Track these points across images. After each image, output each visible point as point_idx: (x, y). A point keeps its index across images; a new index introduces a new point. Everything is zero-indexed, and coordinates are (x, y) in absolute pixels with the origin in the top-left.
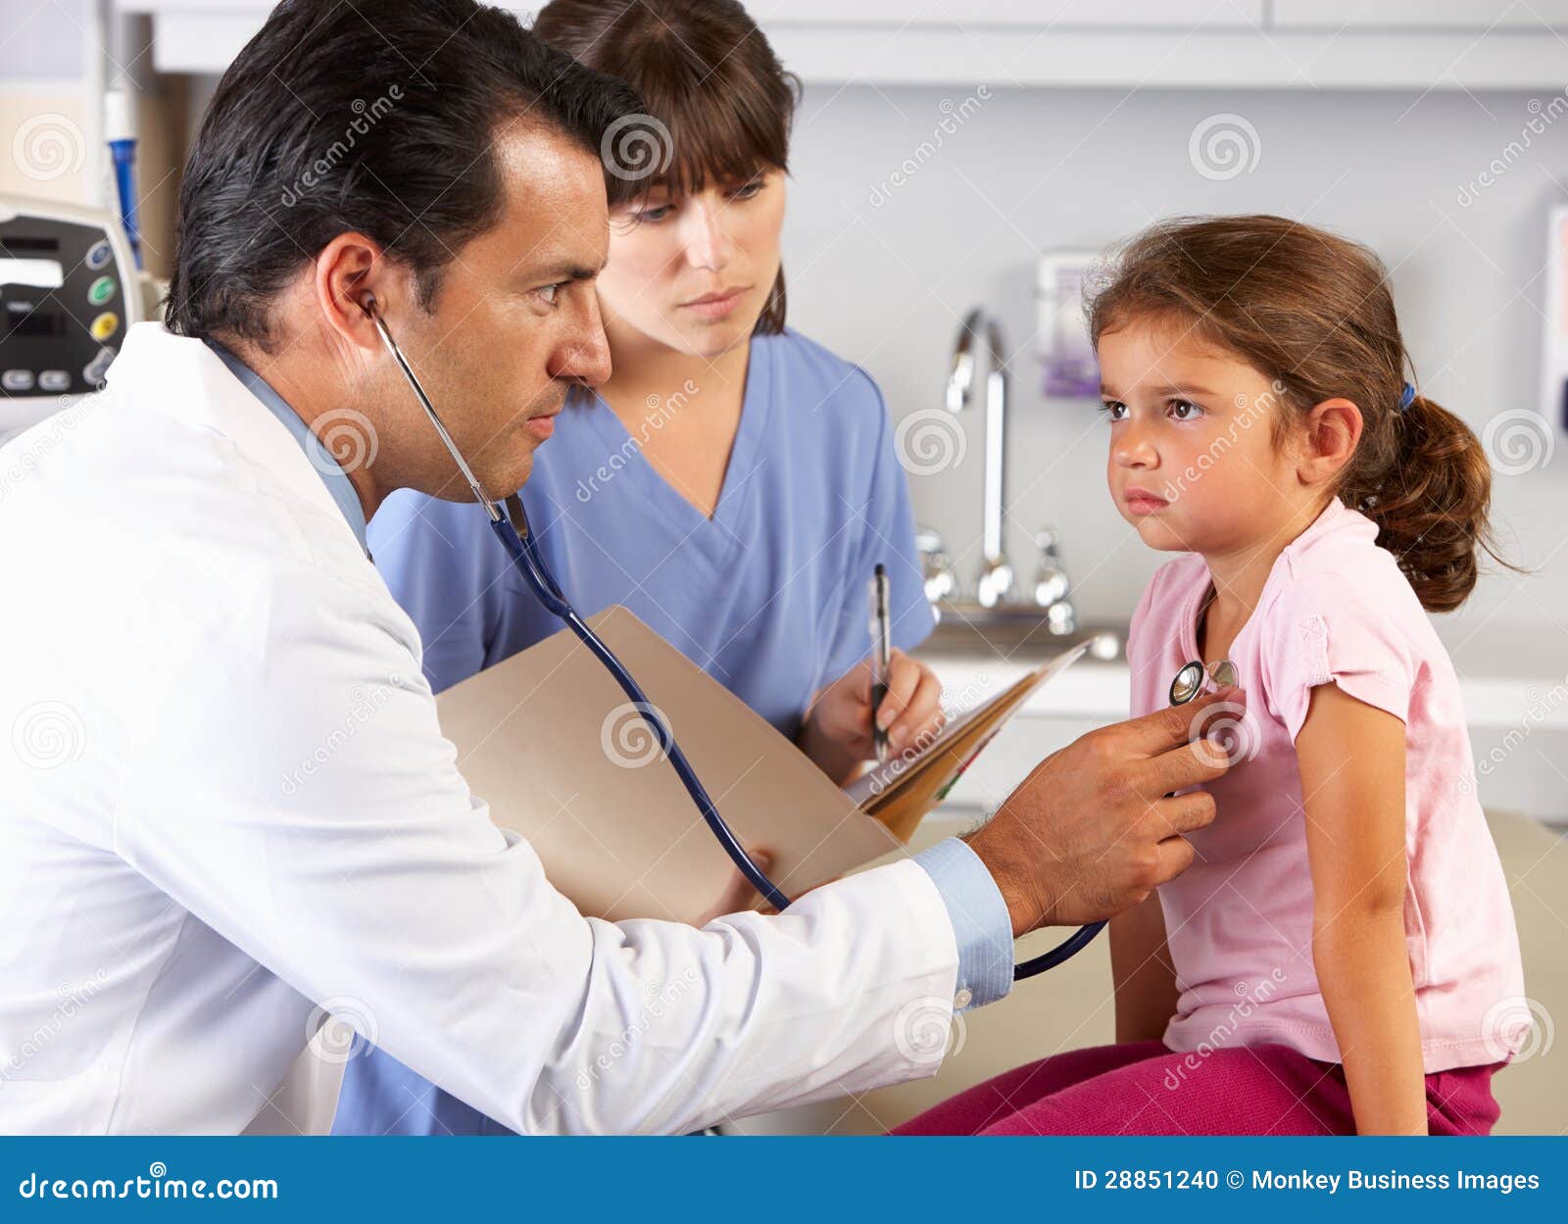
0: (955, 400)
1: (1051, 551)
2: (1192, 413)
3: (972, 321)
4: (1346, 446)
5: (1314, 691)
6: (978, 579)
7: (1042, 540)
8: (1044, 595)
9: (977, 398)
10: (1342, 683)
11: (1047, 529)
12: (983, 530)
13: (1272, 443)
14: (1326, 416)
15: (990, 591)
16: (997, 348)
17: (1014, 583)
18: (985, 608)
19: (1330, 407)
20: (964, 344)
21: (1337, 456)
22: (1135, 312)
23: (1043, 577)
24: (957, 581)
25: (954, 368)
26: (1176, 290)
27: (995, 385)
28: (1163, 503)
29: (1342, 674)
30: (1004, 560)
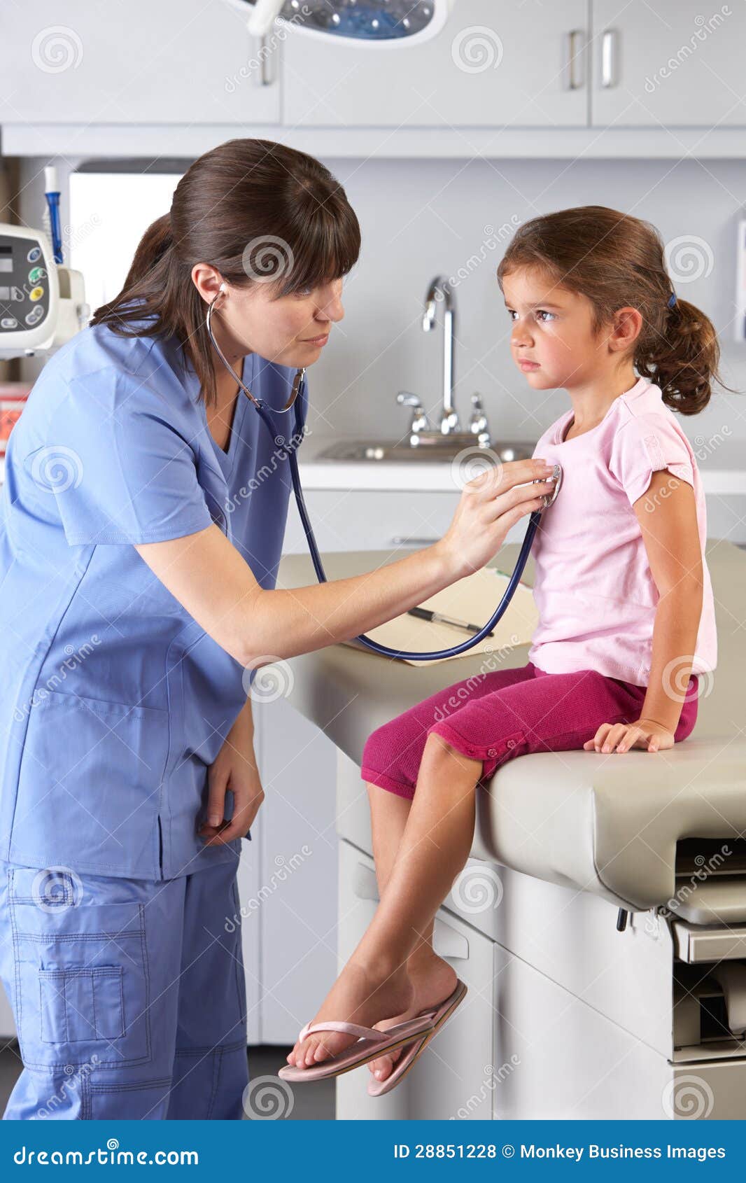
0: (427, 326)
1: (478, 405)
2: (548, 317)
3: (436, 282)
4: (633, 332)
5: (655, 474)
6: (440, 421)
7: (474, 399)
8: (475, 428)
9: (438, 323)
10: (671, 469)
11: (477, 394)
12: (443, 395)
13: (592, 332)
14: (623, 315)
15: (446, 426)
16: (449, 299)
17: (458, 423)
18: (444, 435)
19: (625, 312)
20: (431, 296)
21: (629, 337)
22: (518, 264)
23: (474, 420)
24: (428, 422)
25: (427, 308)
26: (537, 254)
27: (448, 317)
28: (538, 365)
29: (670, 464)
30: (453, 411)
